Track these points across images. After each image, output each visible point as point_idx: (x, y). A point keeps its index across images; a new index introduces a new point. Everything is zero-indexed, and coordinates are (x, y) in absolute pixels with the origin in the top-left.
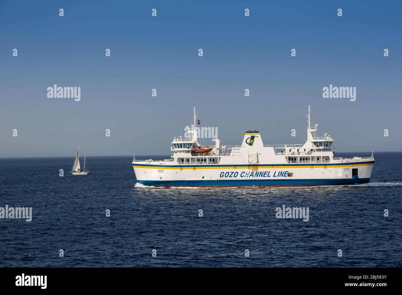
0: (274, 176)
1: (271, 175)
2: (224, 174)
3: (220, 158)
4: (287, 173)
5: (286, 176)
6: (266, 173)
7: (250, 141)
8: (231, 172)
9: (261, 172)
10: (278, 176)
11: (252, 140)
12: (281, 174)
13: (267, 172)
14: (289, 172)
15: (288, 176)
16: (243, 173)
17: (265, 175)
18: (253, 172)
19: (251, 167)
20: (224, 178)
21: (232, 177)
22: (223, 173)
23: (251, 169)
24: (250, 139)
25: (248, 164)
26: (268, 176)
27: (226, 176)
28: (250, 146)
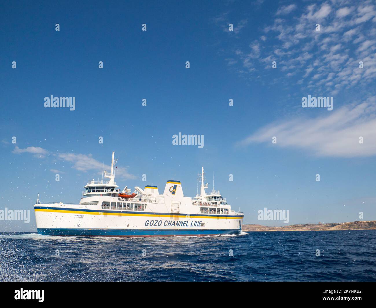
0: (191, 226)
1: (189, 224)
2: (149, 223)
3: (146, 205)
4: (201, 223)
5: (200, 226)
6: (185, 223)
7: (173, 190)
8: (156, 221)
9: (181, 221)
10: (194, 226)
11: (175, 189)
12: (196, 223)
13: (186, 221)
14: (202, 222)
15: (202, 226)
16: (166, 222)
17: (184, 225)
18: (174, 221)
19: (173, 216)
20: (149, 227)
21: (156, 226)
22: (148, 221)
23: (173, 218)
24: (173, 188)
25: (170, 212)
26: (186, 226)
27: (151, 224)
28: (173, 195)
